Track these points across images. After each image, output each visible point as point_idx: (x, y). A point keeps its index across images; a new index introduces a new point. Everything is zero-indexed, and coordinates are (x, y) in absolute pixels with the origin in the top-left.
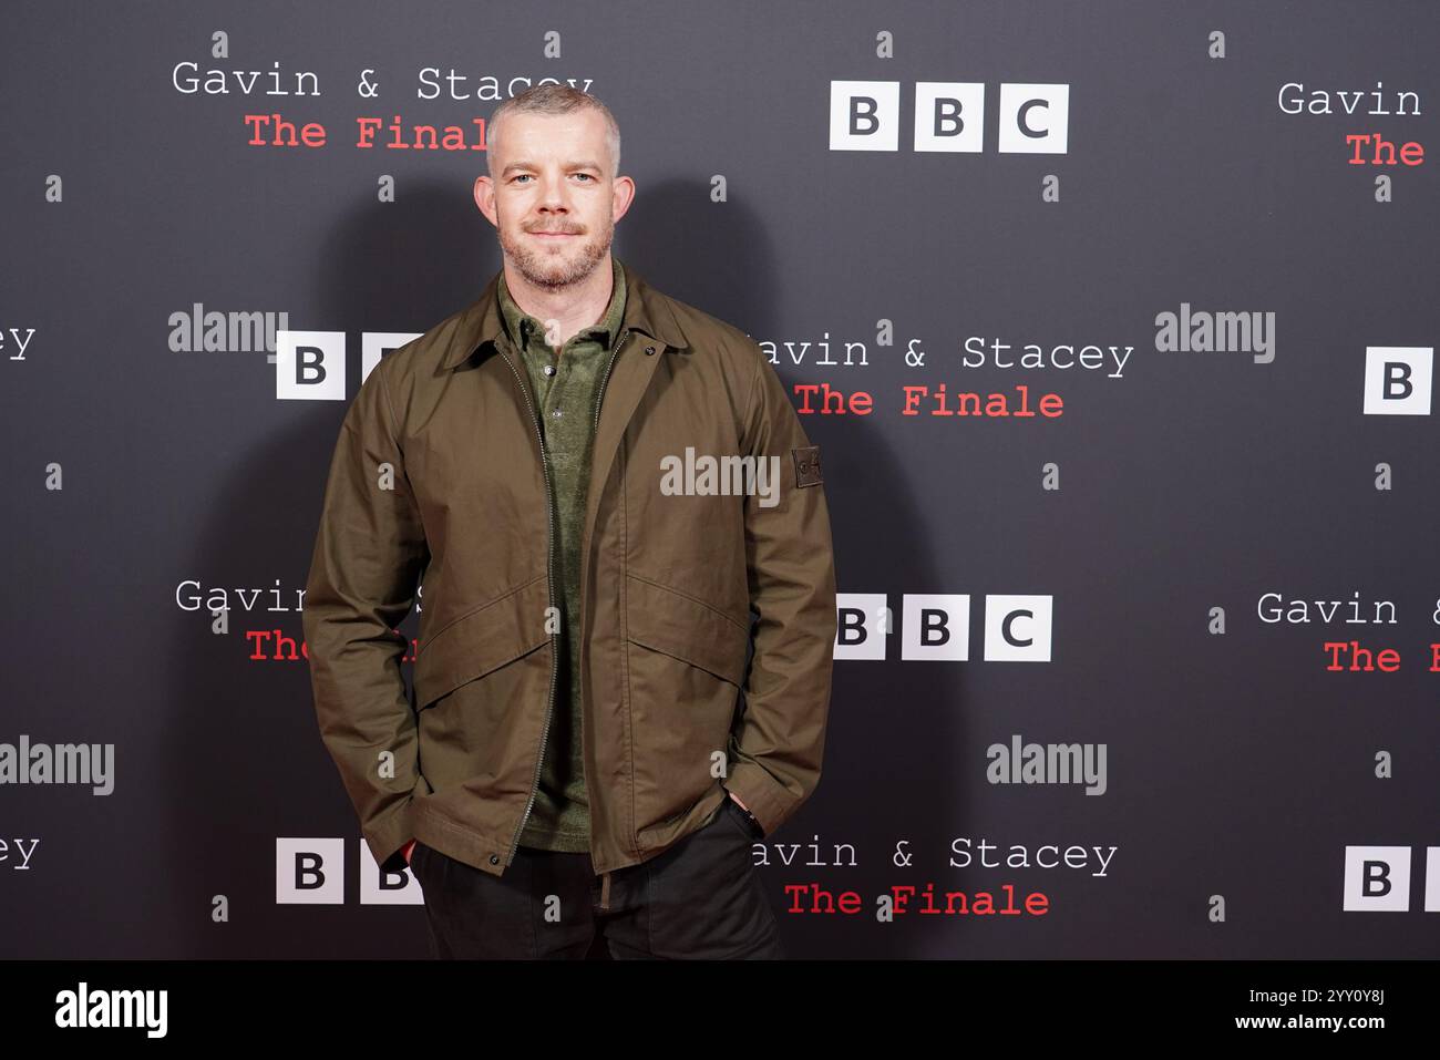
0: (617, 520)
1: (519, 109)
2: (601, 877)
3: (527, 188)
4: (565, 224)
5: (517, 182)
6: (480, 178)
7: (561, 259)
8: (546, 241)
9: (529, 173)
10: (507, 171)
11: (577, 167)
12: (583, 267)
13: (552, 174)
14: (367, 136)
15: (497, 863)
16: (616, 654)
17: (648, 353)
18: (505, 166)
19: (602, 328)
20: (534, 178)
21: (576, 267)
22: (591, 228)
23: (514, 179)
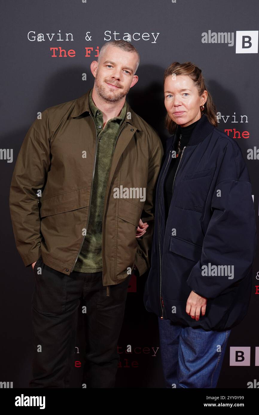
0: (117, 180)
1: (115, 45)
2: (106, 287)
3: (110, 69)
4: (118, 84)
5: (108, 67)
6: (94, 61)
7: (113, 94)
8: (110, 87)
9: (112, 65)
10: (106, 62)
11: (127, 68)
12: (118, 98)
13: (119, 68)
14: (88, 53)
15: (68, 271)
16: (114, 221)
17: (131, 130)
18: (106, 61)
19: (119, 118)
20: (113, 67)
21: (116, 97)
22: (125, 88)
23: (107, 66)
